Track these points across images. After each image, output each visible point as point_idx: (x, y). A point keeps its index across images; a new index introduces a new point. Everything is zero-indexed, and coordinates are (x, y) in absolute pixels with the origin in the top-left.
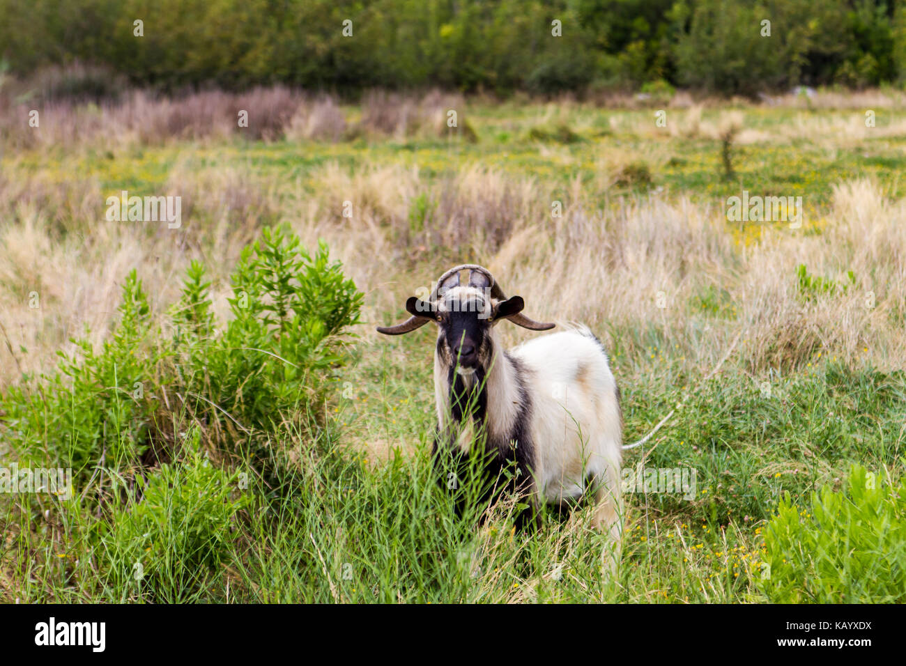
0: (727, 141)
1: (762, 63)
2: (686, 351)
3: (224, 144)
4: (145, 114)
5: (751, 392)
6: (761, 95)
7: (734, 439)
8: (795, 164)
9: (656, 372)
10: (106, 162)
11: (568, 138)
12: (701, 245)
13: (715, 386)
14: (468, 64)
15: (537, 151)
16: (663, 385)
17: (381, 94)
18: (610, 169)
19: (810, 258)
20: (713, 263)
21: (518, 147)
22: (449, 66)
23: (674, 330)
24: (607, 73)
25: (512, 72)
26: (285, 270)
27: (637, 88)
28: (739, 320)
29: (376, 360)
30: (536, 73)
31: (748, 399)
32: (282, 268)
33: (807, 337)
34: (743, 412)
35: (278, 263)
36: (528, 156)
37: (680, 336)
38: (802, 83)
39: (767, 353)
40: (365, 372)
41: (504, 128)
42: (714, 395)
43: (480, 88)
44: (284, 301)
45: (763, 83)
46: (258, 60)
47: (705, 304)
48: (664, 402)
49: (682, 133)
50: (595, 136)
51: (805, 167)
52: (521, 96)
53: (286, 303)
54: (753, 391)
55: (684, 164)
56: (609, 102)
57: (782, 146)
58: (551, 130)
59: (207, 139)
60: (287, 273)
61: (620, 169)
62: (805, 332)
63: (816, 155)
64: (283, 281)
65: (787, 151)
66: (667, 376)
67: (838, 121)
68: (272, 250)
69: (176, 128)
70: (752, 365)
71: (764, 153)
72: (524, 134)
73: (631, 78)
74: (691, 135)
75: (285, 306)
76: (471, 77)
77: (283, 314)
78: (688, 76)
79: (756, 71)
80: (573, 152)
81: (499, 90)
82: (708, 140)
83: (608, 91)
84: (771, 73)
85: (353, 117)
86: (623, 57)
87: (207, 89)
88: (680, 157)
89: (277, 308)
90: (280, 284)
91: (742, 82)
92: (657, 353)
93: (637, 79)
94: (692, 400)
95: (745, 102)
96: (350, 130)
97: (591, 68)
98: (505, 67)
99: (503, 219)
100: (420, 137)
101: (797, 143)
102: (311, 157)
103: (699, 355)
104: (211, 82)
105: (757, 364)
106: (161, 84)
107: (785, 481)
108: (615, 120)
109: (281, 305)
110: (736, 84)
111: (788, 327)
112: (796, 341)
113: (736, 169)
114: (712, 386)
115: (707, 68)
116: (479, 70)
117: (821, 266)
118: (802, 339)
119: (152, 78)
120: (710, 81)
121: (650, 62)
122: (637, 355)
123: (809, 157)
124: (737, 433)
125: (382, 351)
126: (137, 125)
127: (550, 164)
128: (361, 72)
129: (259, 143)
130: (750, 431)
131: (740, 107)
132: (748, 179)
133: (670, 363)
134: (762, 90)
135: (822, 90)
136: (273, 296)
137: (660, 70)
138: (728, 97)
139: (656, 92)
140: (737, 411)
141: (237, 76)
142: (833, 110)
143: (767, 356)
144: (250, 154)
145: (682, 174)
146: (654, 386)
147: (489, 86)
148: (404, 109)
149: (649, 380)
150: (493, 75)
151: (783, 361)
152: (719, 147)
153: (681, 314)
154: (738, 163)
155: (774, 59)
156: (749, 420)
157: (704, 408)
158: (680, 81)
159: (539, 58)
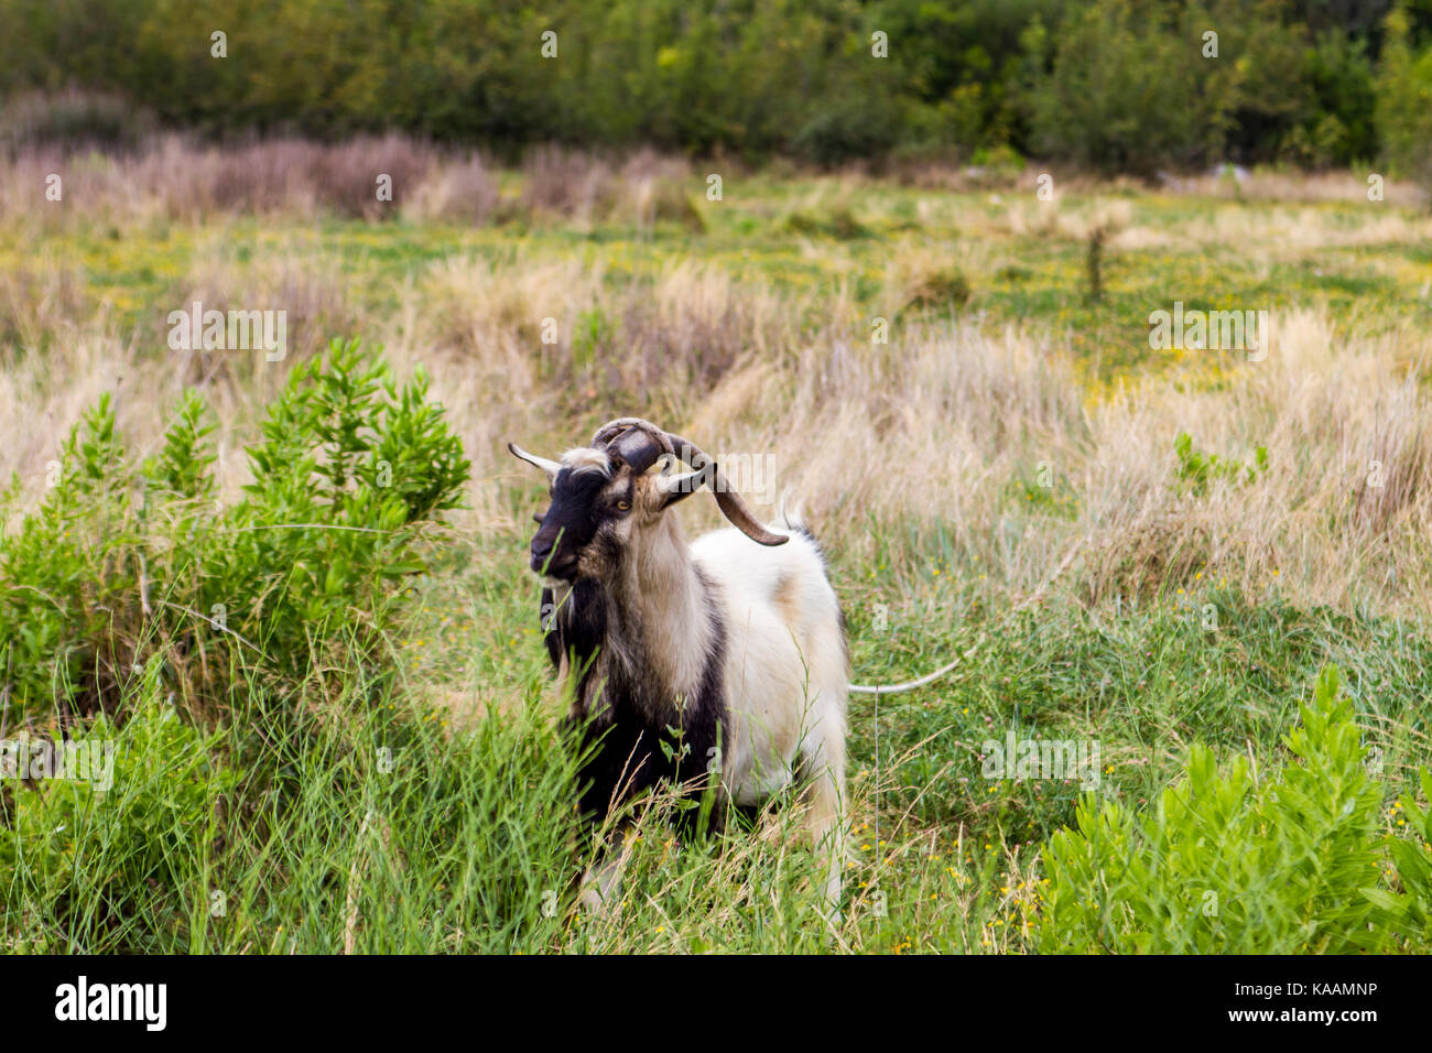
0: (1097, 242)
1: (1163, 125)
2: (989, 567)
3: (301, 222)
4: (178, 171)
5: (1083, 633)
6: (1162, 175)
7: (1051, 707)
8: (1202, 281)
9: (938, 598)
10: (108, 244)
11: (847, 230)
12: (1032, 400)
13: (1027, 623)
14: (699, 112)
15: (796, 250)
16: (946, 620)
17: (556, 153)
18: (905, 280)
19: (1205, 425)
20: (1052, 430)
21: (768, 243)
22: (669, 113)
23: (973, 533)
24: (921, 133)
25: (771, 126)
26: (354, 412)
27: (964, 159)
28: (1080, 519)
29: (491, 564)
30: (807, 129)
31: (1079, 644)
32: (350, 408)
33: (1182, 549)
34: (1069, 664)
35: (344, 398)
36: (782, 257)
37: (983, 541)
38: (1228, 158)
39: (1116, 572)
40: (472, 583)
41: (751, 212)
42: (1024, 636)
43: (718, 149)
44: (344, 462)
45: (1166, 156)
46: (363, 92)
47: (1031, 494)
48: (947, 645)
49: (1030, 229)
50: (892, 230)
51: (1219, 286)
52: (783, 164)
53: (347, 465)
54: (1088, 631)
55: (1027, 276)
56: (921, 178)
57: (1187, 255)
58: (822, 217)
59: (275, 214)
60: (356, 417)
61: (920, 282)
62: (1180, 540)
63: (1238, 269)
64: (349, 428)
65: (1193, 262)
66: (955, 606)
67: (1280, 218)
68: (339, 376)
69: (227, 194)
70: (1093, 590)
71: (1156, 264)
72: (779, 223)
73: (958, 142)
74: (1044, 233)
75: (344, 470)
76: (705, 132)
77: (340, 481)
78: (1049, 141)
79: (1155, 139)
80: (854, 254)
81: (750, 154)
82: (1070, 240)
83: (922, 161)
84: (1178, 141)
85: (512, 188)
86: (946, 108)
87: (280, 135)
88: (1022, 265)
89: (332, 470)
90: (343, 433)
91: (1133, 154)
92: (941, 568)
93: (965, 143)
94: (989, 643)
95: (1136, 185)
96: (503, 208)
97: (898, 123)
98: (759, 118)
99: (722, 349)
100: (614, 221)
101: (1210, 250)
102: (436, 246)
103: (1010, 573)
104: (288, 125)
105: (1100, 590)
106: (207, 125)
107: (1126, 778)
108: (925, 206)
109: (338, 467)
110: (1123, 157)
111: (1152, 531)
112: (1165, 555)
113: (1109, 286)
114: (1023, 621)
115: (1078, 131)
116: (718, 122)
117: (1222, 440)
118: (1175, 552)
119: (195, 116)
120: (1082, 150)
121: (989, 117)
122: (910, 570)
123: (1226, 272)
124: (1056, 697)
125: (503, 551)
126: (164, 189)
127: (815, 270)
128: (528, 116)
129: (358, 223)
130: (1079, 695)
131: (1128, 194)
132: (1126, 303)
133: (962, 586)
134: (1163, 167)
135: (1259, 170)
136: (328, 452)
137: (1005, 132)
138: (1110, 176)
139: (995, 165)
140: (1058, 663)
141: (330, 116)
142: (1275, 201)
143: (1117, 577)
144: (341, 239)
145: (1023, 292)
146: (933, 620)
147: (732, 146)
148: (593, 177)
149: (925, 610)
150: (739, 129)
151: (1143, 585)
152: (1084, 250)
153: (987, 507)
154: (1112, 277)
155: (1183, 119)
156: (1077, 678)
157: (1008, 656)
158: (1035, 150)
159: (813, 107)
